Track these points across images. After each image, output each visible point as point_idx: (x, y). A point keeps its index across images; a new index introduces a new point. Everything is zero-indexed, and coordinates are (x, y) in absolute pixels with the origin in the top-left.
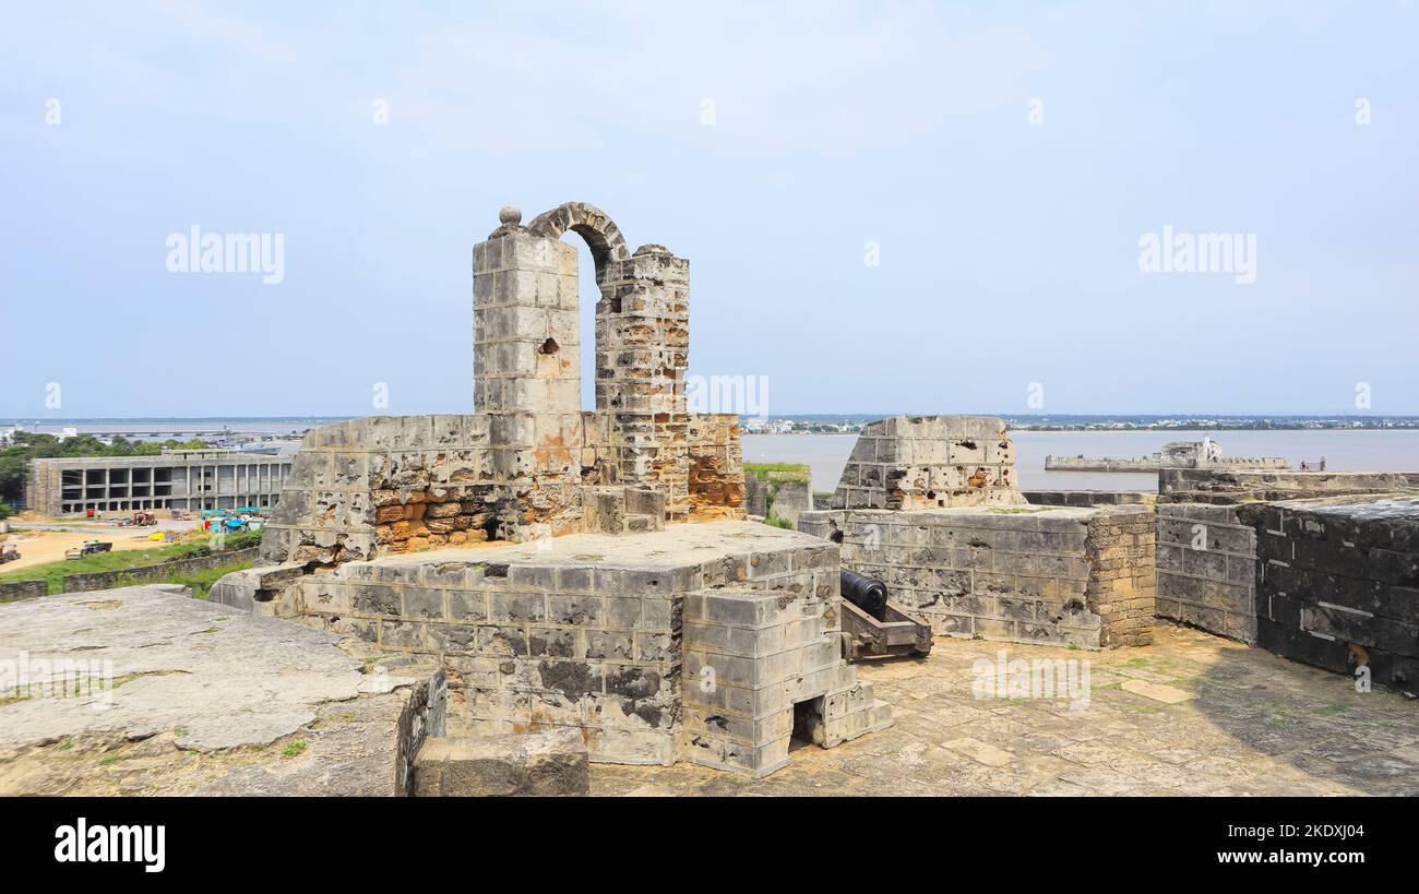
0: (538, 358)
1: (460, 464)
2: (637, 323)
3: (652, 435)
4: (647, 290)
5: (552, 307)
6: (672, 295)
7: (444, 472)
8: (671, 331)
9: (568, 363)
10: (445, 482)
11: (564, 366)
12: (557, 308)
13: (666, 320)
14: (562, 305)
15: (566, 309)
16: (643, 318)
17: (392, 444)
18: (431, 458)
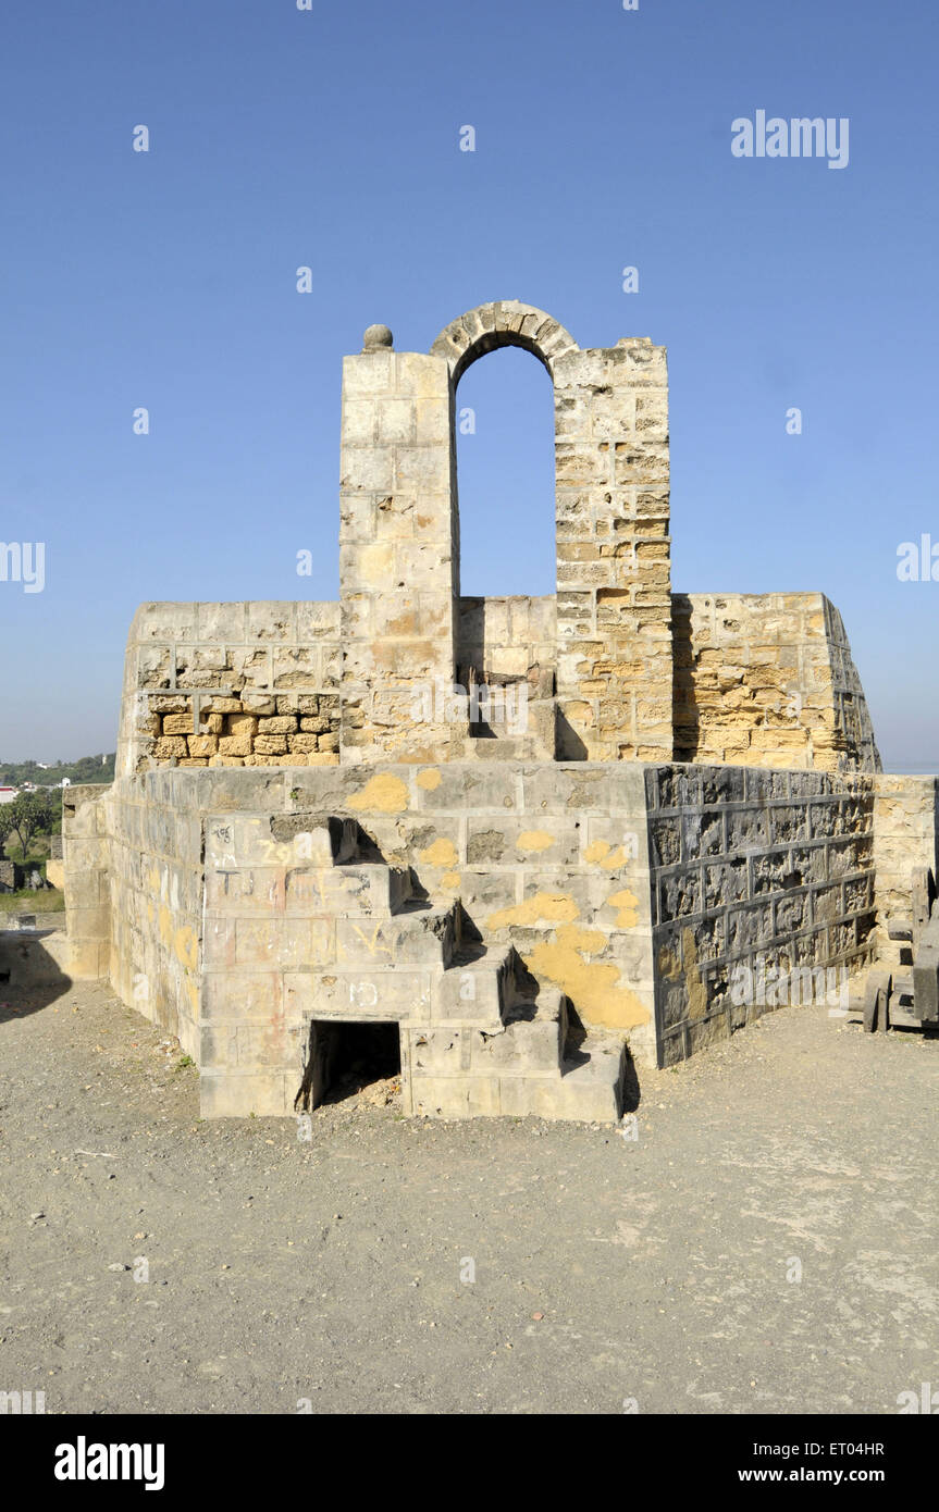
0: (377, 517)
1: (290, 666)
2: (561, 455)
3: (592, 623)
4: (579, 405)
5: (400, 445)
6: (630, 406)
7: (264, 674)
8: (630, 460)
9: (429, 521)
10: (265, 687)
11: (423, 526)
12: (413, 444)
13: (618, 445)
14: (419, 440)
15: (427, 445)
16: (571, 446)
17: (178, 636)
18: (241, 657)
